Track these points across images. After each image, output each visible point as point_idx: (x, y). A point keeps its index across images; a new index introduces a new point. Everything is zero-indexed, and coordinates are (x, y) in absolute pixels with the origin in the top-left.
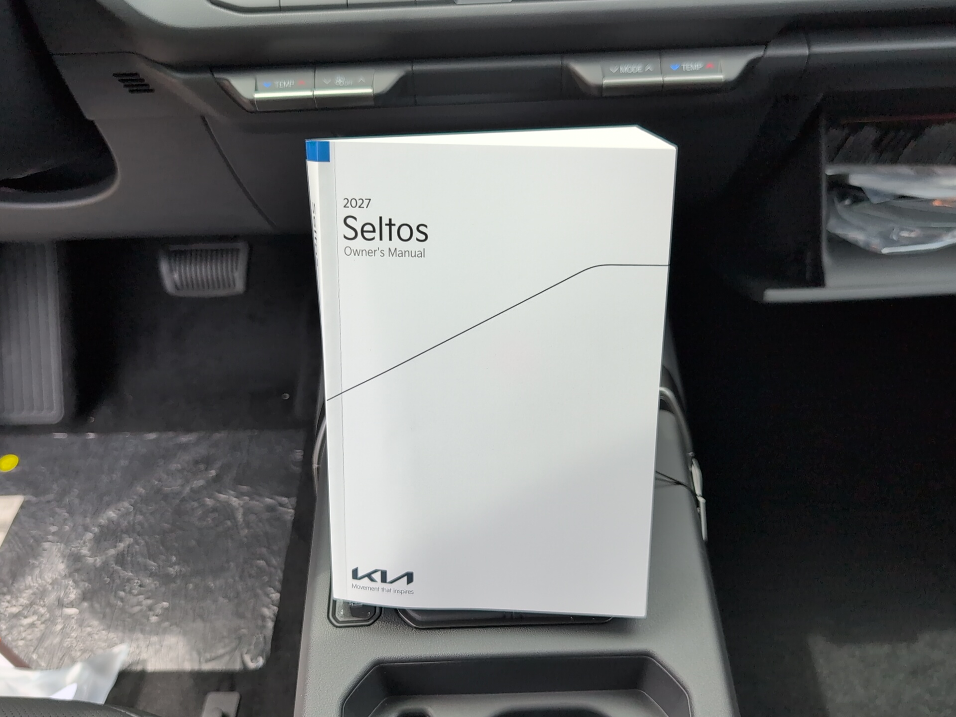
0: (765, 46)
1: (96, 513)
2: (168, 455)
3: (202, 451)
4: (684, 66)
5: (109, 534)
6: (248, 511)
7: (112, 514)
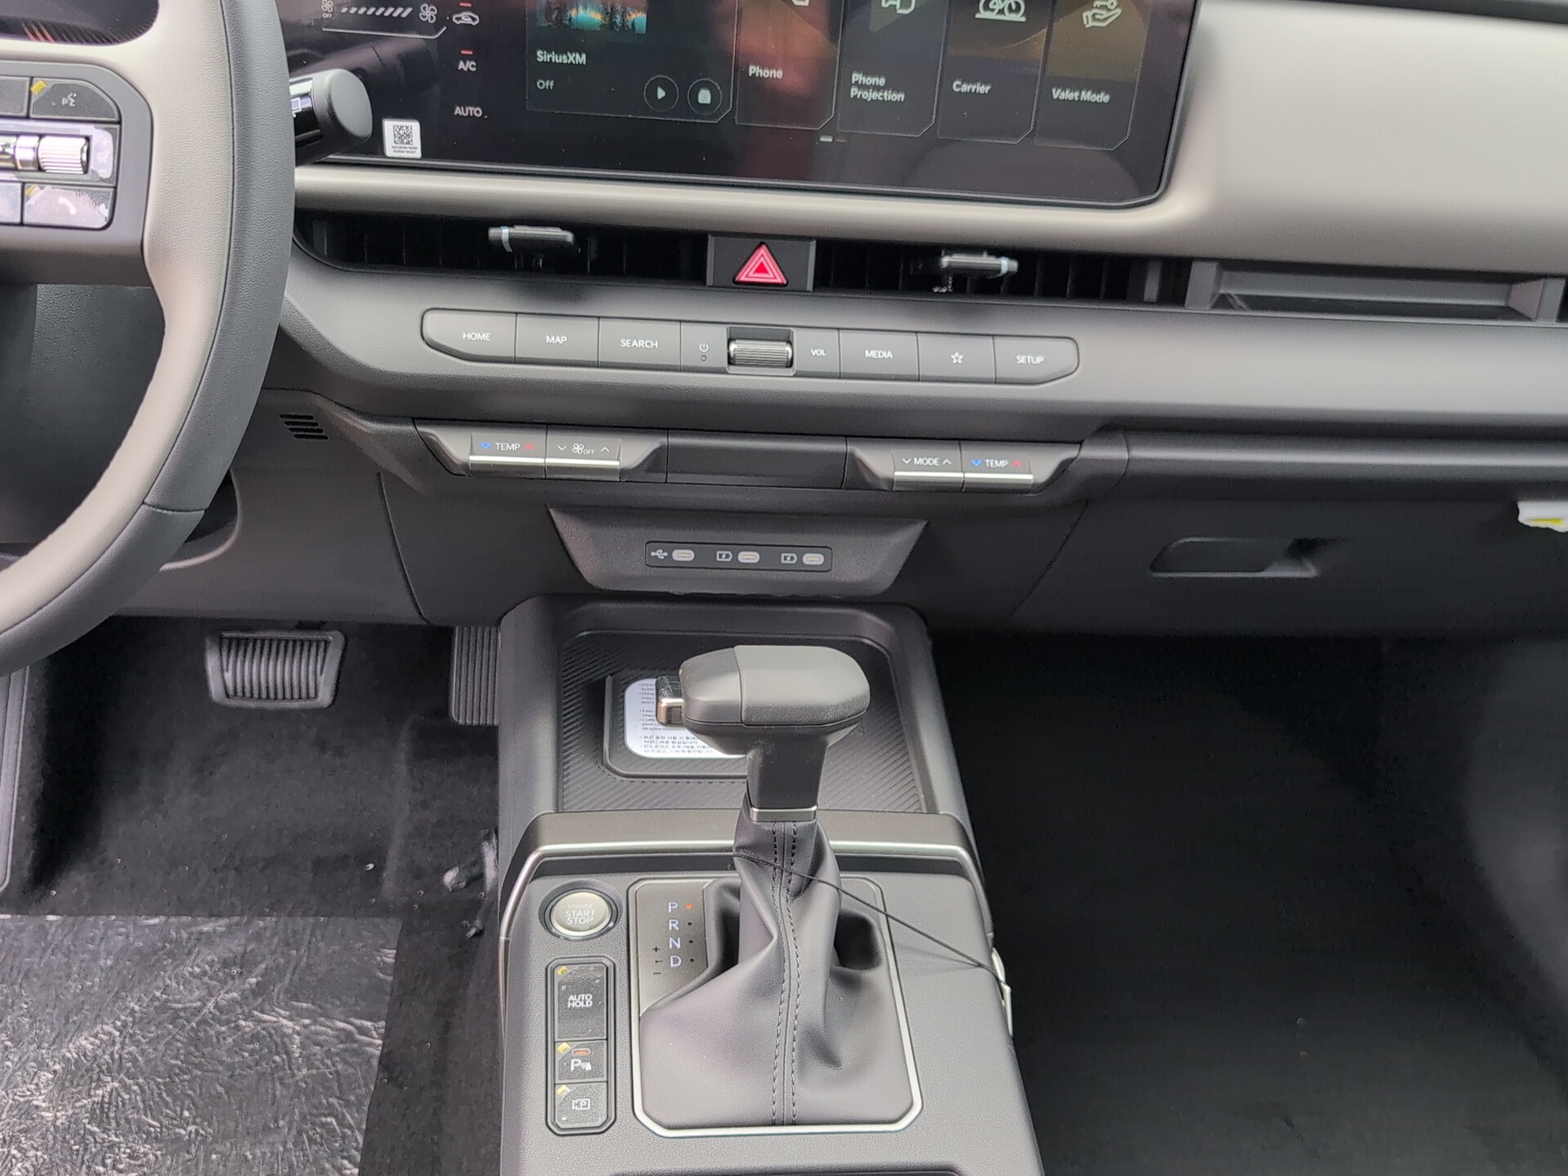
0: (1079, 446)
1: (59, 1040)
2: (178, 952)
3: (236, 945)
4: (987, 461)
5: (77, 1075)
6: (309, 1040)
7: (85, 1042)
